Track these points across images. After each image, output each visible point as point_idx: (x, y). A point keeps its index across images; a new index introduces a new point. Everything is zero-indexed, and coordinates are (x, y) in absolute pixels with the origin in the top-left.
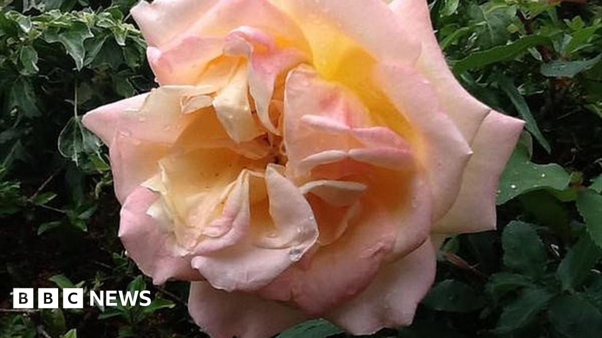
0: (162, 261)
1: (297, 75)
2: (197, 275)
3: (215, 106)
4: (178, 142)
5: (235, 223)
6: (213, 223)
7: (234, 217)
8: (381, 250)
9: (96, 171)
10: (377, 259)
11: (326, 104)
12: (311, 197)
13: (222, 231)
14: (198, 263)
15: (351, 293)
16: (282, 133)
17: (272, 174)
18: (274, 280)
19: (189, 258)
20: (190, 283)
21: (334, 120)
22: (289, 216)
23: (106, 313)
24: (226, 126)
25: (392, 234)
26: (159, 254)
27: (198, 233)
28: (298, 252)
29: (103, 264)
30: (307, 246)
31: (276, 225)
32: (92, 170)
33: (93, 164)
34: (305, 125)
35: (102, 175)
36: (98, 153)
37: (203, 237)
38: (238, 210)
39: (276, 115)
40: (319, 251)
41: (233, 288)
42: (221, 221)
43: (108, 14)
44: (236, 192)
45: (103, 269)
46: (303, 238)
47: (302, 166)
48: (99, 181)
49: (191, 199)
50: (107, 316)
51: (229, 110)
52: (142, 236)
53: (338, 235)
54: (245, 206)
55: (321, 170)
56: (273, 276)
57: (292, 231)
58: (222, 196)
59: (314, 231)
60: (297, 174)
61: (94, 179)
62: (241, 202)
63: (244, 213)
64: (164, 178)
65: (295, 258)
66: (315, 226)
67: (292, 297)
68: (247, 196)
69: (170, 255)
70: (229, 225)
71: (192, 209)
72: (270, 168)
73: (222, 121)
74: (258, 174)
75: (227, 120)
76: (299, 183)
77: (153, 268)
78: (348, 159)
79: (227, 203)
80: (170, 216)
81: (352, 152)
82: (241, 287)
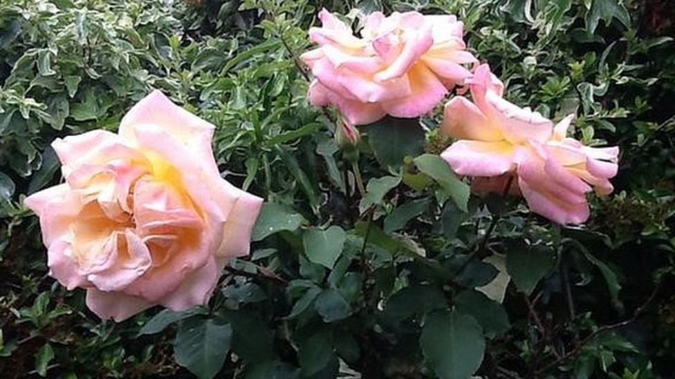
0: (72, 278)
1: (142, 183)
2: (92, 285)
3: (99, 201)
4: (80, 215)
5: (110, 257)
6: (99, 257)
7: (110, 254)
8: (186, 268)
9: (7, 215)
10: (184, 272)
11: (157, 195)
12: (149, 245)
13: (103, 262)
14: (91, 278)
15: (172, 290)
16: (133, 211)
17: (129, 233)
18: (130, 285)
19: (86, 276)
20: (86, 290)
21: (159, 206)
22: (137, 253)
23: (20, 319)
24: (105, 210)
25: (191, 261)
26: (70, 274)
27: (91, 263)
28: (142, 270)
29: (14, 285)
30: (145, 268)
31: (132, 257)
32: (5, 214)
33: (5, 210)
34: (144, 209)
35: (12, 218)
36: (9, 201)
37: (94, 265)
38: (112, 250)
39: (130, 202)
40: (154, 270)
41: (110, 289)
42: (102, 257)
43: (13, 91)
44: (110, 242)
45: (14, 289)
46: (144, 263)
47: (144, 229)
48: (10, 222)
49: (88, 245)
50: (22, 321)
51: (106, 203)
52: (60, 266)
53: (165, 260)
54: (116, 249)
55: (154, 230)
56: (130, 282)
57: (140, 260)
58: (103, 244)
59: (149, 261)
60: (141, 233)
61: (7, 222)
62: (114, 247)
63: (115, 252)
64: (73, 234)
65: (140, 273)
66: (150, 258)
67: (141, 293)
68: (116, 245)
69: (76, 274)
70: (108, 259)
71: (88, 250)
72: (128, 229)
73: (103, 208)
74: (121, 233)
75: (106, 208)
76: (142, 237)
77: (67, 281)
78: (165, 225)
79: (106, 247)
80: (77, 254)
81: (167, 222)
82: (114, 289)
